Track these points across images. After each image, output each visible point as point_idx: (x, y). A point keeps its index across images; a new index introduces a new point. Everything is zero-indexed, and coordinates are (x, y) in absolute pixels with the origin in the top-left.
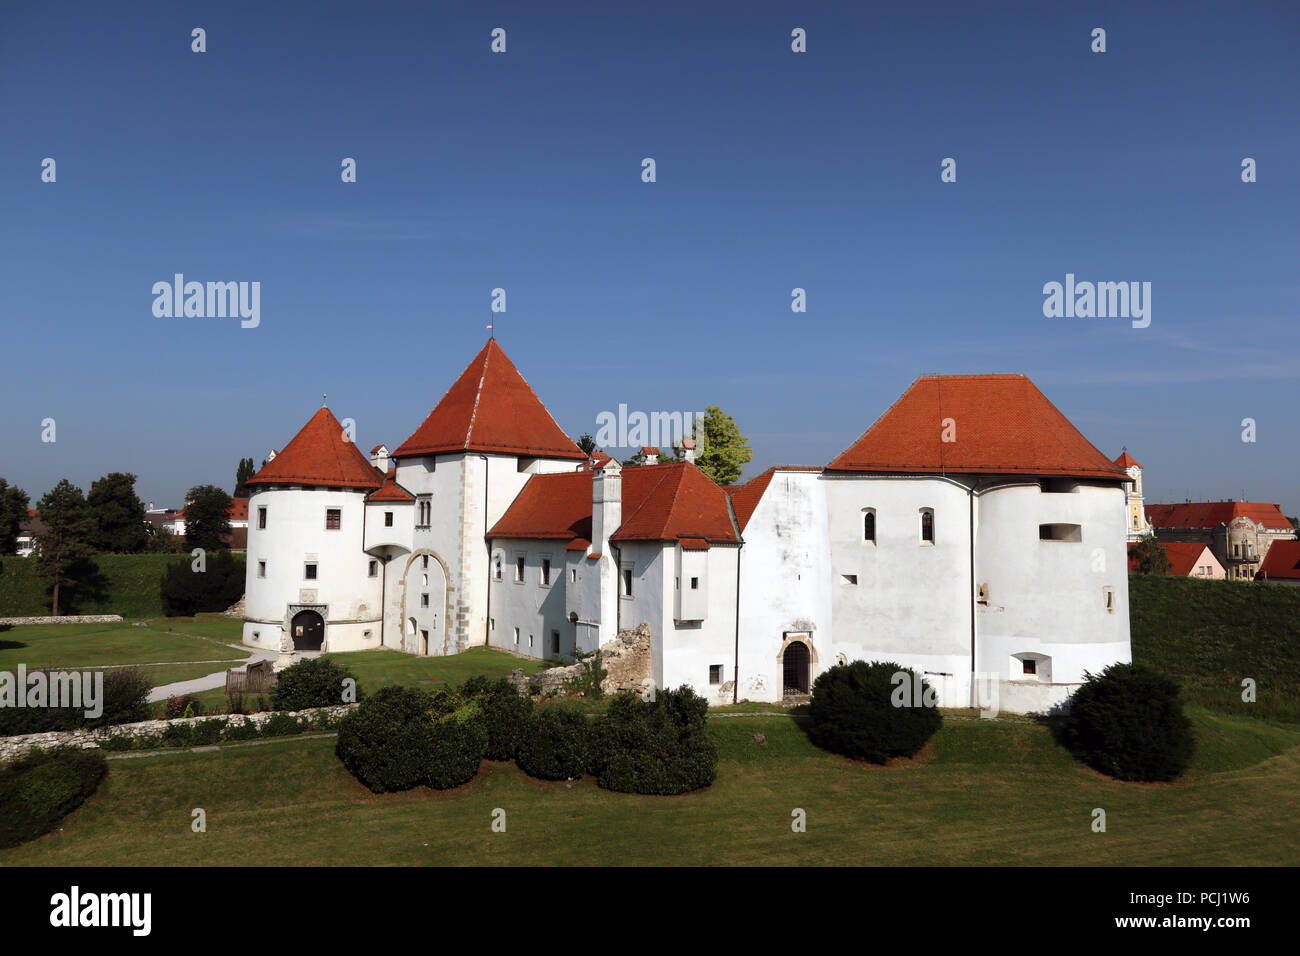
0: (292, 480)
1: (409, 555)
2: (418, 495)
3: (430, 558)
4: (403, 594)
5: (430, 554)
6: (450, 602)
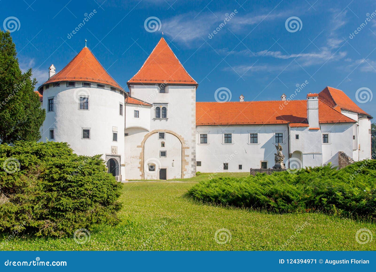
1: (148, 132)
2: (154, 103)
3: (167, 135)
4: (141, 152)
5: (166, 132)
6: (186, 154)
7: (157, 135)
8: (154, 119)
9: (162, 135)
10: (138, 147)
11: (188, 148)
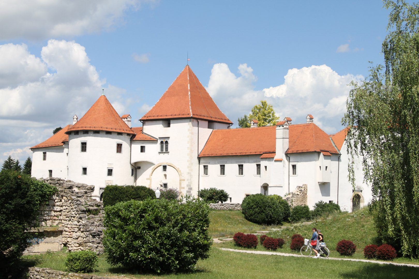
0: (101, 129)
1: (154, 166)
2: (160, 138)
3: (168, 167)
4: (149, 184)
5: (168, 165)
6: (182, 186)
7: (161, 168)
8: (160, 153)
9: (165, 168)
10: (147, 179)
11: (184, 180)
